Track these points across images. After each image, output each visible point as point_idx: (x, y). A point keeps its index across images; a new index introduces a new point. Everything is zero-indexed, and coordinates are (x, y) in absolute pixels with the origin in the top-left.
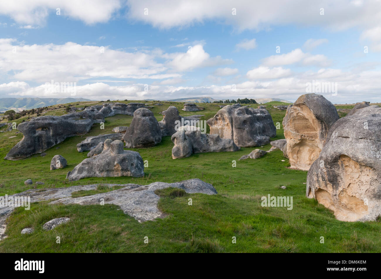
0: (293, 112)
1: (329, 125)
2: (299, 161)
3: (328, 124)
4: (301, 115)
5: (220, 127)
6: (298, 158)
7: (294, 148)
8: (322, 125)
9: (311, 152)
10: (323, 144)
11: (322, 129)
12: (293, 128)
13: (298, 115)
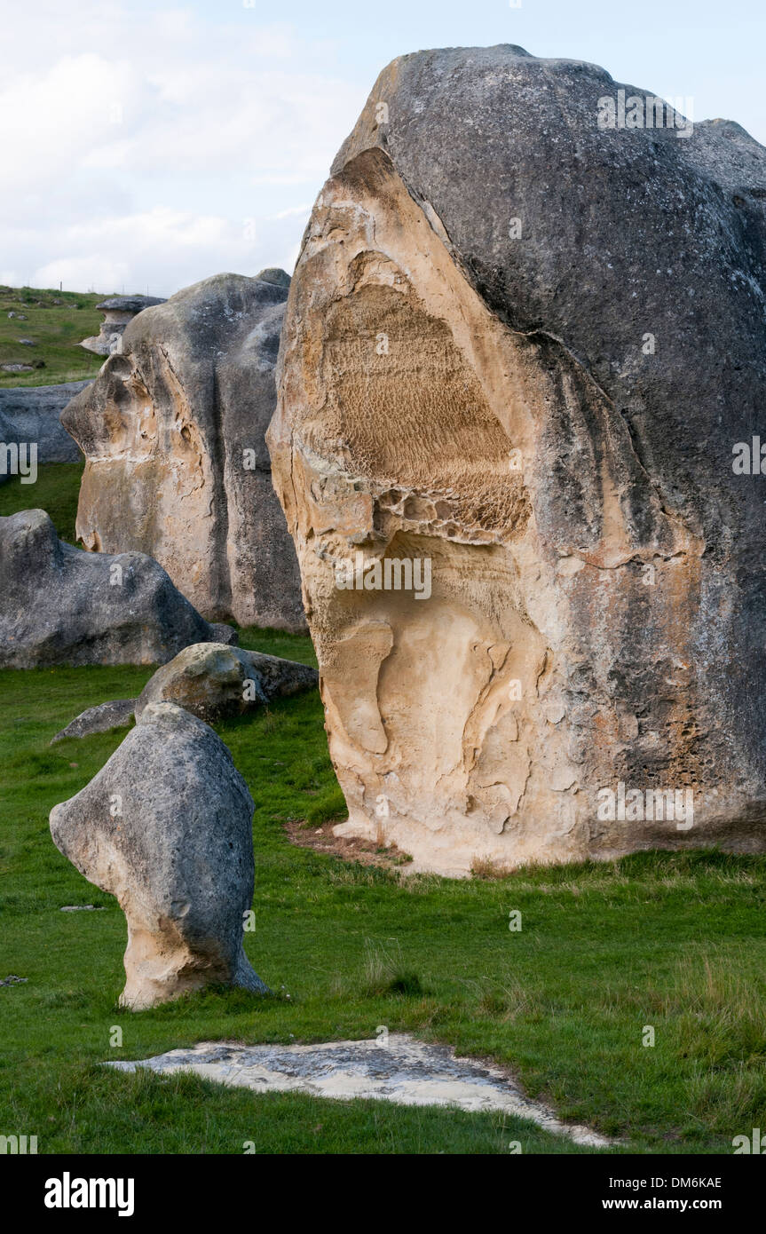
0: (322, 253)
1: (613, 375)
2: (401, 767)
3: (604, 367)
4: (386, 278)
5: (142, 458)
6: (388, 734)
7: (349, 635)
8: (558, 380)
9: (484, 673)
10: (568, 584)
11: (562, 428)
12: (333, 416)
13: (364, 280)
